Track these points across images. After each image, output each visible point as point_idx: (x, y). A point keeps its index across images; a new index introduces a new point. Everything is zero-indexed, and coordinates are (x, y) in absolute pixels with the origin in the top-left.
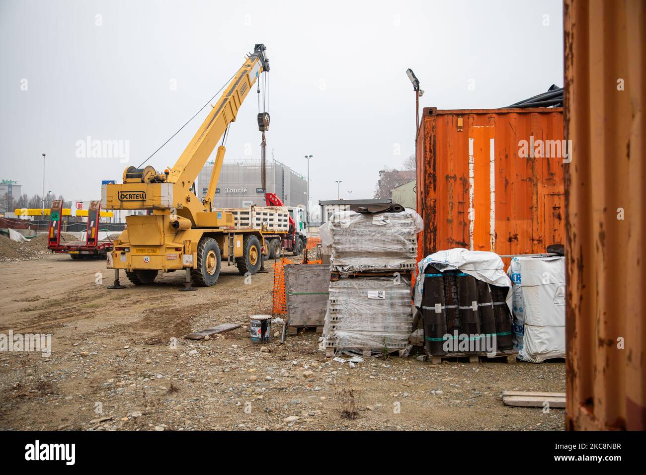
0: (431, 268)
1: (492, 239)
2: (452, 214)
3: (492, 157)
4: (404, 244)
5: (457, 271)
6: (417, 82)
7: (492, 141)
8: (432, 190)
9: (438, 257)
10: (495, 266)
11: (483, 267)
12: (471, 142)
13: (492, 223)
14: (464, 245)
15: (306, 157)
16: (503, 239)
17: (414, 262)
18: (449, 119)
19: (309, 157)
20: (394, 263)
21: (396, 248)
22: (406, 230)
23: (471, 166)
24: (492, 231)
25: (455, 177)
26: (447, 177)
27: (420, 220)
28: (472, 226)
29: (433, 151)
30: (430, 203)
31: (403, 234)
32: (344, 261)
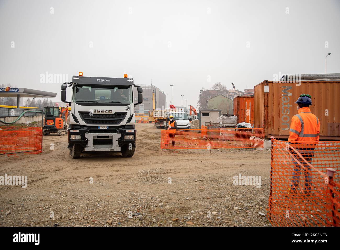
0: (239, 125)
1: (250, 121)
2: (242, 116)
3: (250, 106)
4: (234, 121)
5: (244, 126)
6: (234, 86)
7: (250, 103)
8: (238, 112)
9: (240, 124)
10: (250, 125)
11: (248, 125)
12: (246, 103)
13: (250, 118)
14: (244, 122)
15: (171, 85)
16: (252, 121)
17: (236, 125)
18: (242, 98)
19: (172, 86)
20: (233, 125)
21: (233, 122)
22: (235, 119)
23: (246, 107)
24: (250, 119)
25: (243, 109)
26: (242, 109)
27: (237, 117)
28: (246, 119)
29: (239, 104)
30: (238, 114)
31: (234, 120)
32: (224, 124)
